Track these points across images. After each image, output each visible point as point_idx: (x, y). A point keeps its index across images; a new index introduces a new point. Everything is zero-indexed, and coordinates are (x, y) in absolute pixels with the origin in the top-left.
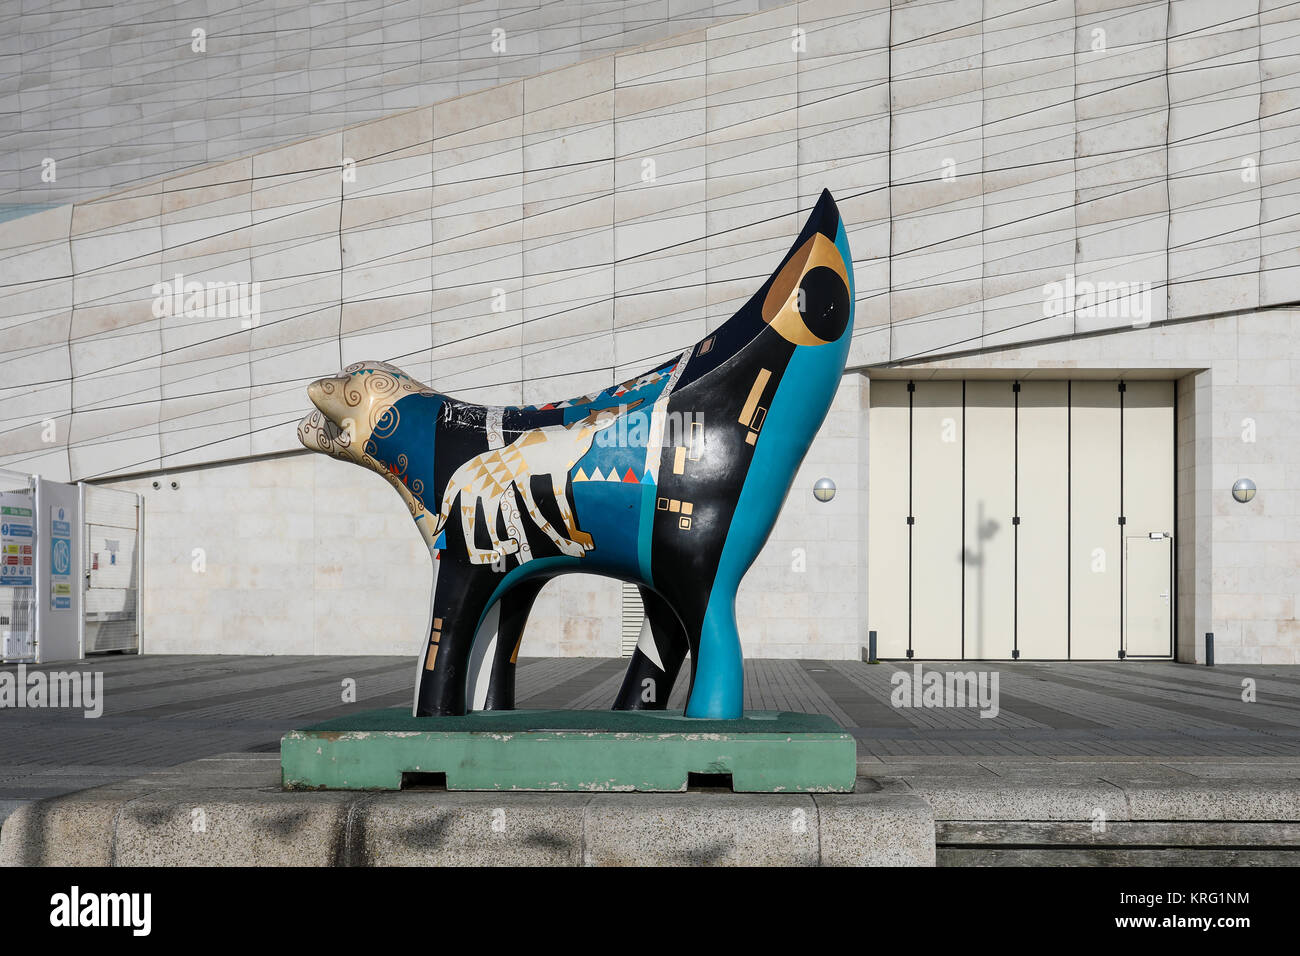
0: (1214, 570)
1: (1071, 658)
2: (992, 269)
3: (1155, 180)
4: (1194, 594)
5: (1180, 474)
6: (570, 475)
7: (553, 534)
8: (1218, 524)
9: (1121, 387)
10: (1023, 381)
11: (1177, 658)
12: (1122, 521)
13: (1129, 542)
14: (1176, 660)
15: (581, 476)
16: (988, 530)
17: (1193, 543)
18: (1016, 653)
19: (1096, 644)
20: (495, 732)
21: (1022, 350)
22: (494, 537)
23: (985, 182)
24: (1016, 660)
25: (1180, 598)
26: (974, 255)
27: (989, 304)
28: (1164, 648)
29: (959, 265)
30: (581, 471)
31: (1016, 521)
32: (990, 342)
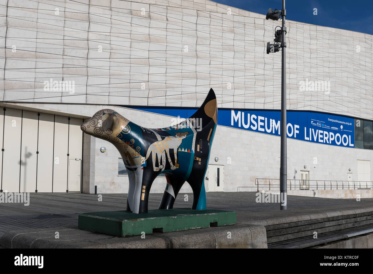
0: (95, 170)
1: (53, 192)
2: (37, 80)
3: (84, 67)
4: (89, 175)
5: (84, 144)
6: (178, 149)
7: (171, 164)
8: (97, 158)
9: (69, 119)
10: (41, 113)
11: (82, 192)
12: (68, 155)
13: (70, 161)
14: (82, 193)
15: (180, 150)
16: (28, 155)
17: (89, 162)
18: (36, 191)
19: (60, 188)
20: (173, 216)
21: (45, 105)
22: (159, 164)
23: (37, 55)
24: (36, 193)
25: (83, 176)
26: (33, 75)
27: (37, 90)
28: (78, 189)
29: (28, 77)
30: (180, 149)
31: (38, 153)
32: (36, 101)
